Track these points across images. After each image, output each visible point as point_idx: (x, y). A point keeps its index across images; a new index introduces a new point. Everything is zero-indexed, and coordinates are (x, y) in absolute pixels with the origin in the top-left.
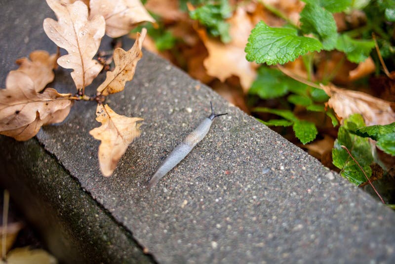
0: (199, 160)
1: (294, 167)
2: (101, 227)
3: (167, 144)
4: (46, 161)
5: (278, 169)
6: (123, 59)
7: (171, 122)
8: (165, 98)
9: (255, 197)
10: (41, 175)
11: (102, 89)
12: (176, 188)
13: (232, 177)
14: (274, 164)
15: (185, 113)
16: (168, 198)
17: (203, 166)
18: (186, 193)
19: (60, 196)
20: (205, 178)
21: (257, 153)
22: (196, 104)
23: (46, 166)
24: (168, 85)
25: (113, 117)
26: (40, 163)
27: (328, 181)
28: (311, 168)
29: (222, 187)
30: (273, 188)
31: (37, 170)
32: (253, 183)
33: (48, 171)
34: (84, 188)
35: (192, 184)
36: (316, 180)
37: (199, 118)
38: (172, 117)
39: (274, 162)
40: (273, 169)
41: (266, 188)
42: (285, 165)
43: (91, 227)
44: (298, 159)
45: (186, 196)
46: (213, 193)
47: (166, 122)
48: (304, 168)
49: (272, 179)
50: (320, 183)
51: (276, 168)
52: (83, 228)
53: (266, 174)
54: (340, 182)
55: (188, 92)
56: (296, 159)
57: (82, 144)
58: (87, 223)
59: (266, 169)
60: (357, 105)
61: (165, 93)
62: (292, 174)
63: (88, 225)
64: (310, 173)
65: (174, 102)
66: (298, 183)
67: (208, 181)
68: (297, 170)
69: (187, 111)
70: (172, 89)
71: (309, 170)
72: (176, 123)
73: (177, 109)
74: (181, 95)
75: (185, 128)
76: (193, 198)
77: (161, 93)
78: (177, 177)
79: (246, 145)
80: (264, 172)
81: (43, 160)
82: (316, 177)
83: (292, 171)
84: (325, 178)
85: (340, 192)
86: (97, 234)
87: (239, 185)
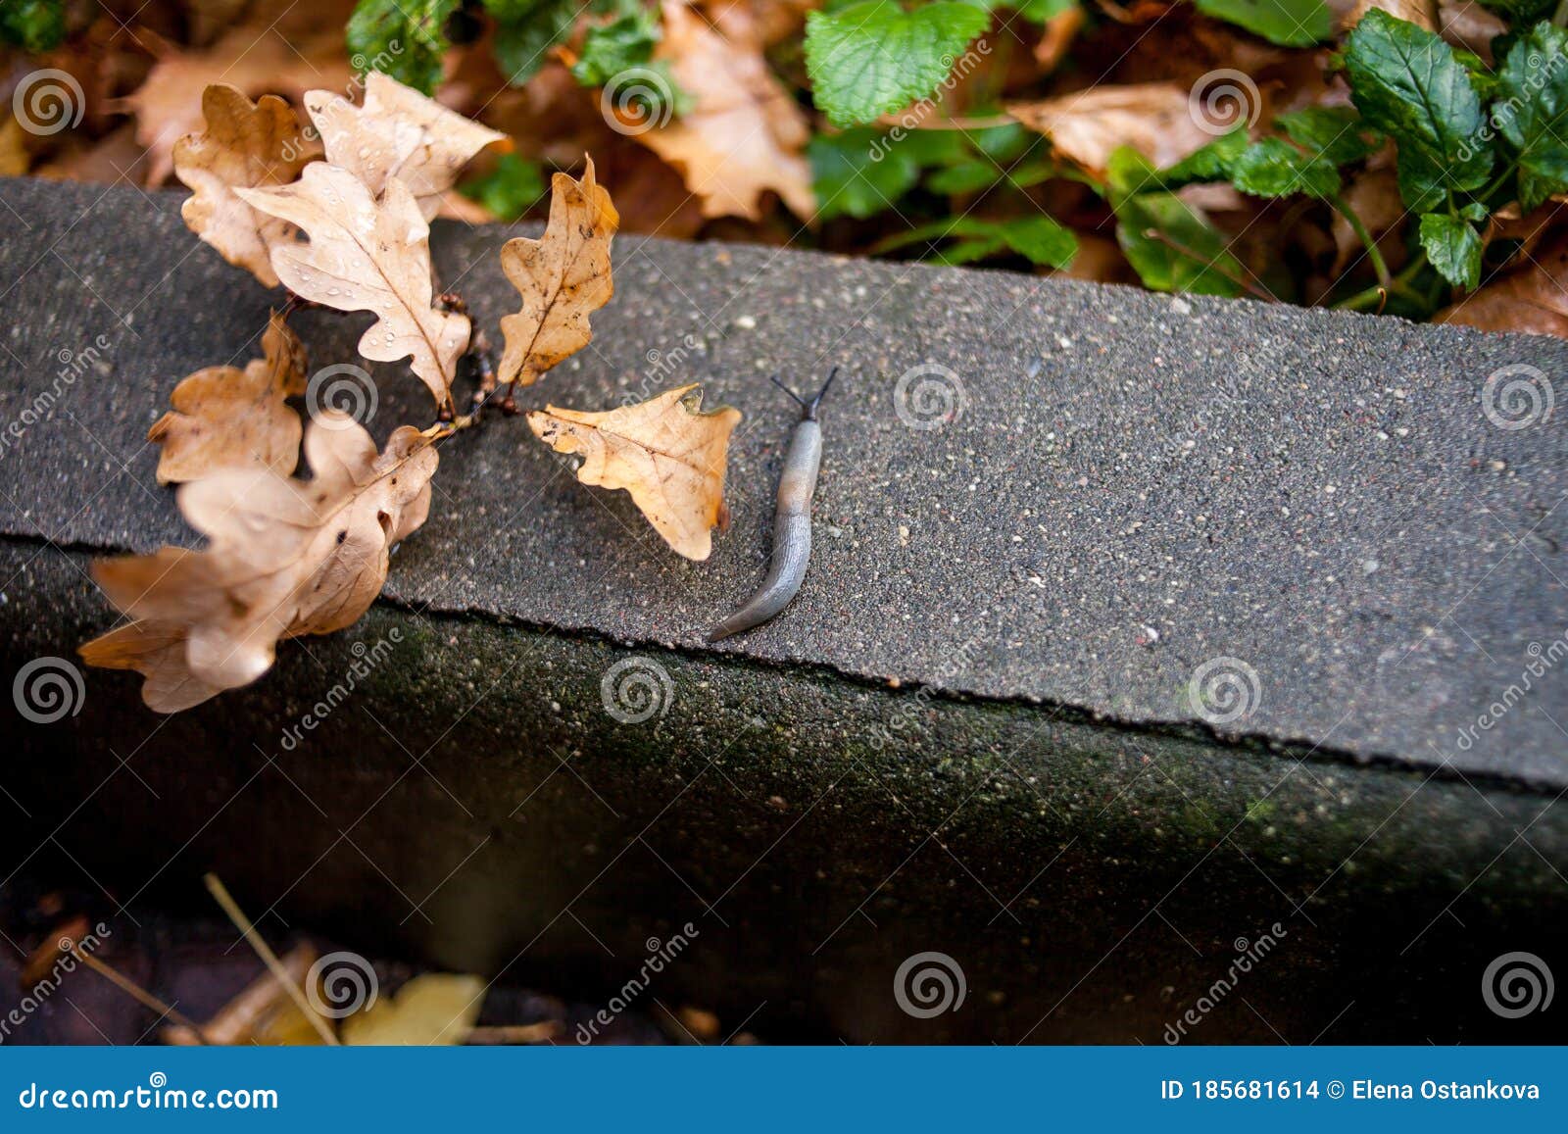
0: (862, 422)
1: (1089, 328)
2: (732, 704)
3: (756, 429)
4: (453, 640)
5: (1057, 349)
6: (539, 264)
7: (725, 374)
8: (661, 325)
9: (1051, 436)
10: (458, 686)
11: (515, 372)
12: (857, 512)
13: (969, 420)
14: (1042, 344)
15: (742, 334)
16: (856, 544)
17: (882, 431)
18: (889, 512)
19: (556, 706)
20: (908, 457)
21: (985, 338)
22: (752, 301)
23: (463, 652)
24: (642, 289)
25: (599, 421)
26: (436, 659)
27: (1183, 320)
28: (1128, 310)
29: (964, 454)
30: (1076, 397)
31: (435, 682)
32: (1024, 408)
33: (476, 661)
34: (626, 639)
35: (887, 483)
36: (1157, 331)
37: (787, 329)
38: (717, 360)
39: (1039, 339)
40: (1047, 356)
41: (1061, 406)
42: (1067, 333)
43: (699, 724)
44: (1088, 305)
45: (896, 517)
46: (952, 478)
47: (710, 379)
48: (1113, 319)
49: (1061, 377)
50: (1169, 332)
51: (1053, 351)
52: (675, 741)
53: (1039, 374)
54: (1210, 309)
55: (708, 281)
56: (1081, 309)
57: (530, 544)
58: (684, 720)
59: (1031, 364)
60: (1104, 125)
61: (649, 313)
62: (1097, 345)
63: (690, 723)
64: (1133, 322)
65: (692, 322)
66: (1123, 356)
67: (922, 458)
68: (1101, 331)
69: (742, 329)
70: (658, 292)
71: (1125, 317)
72: (739, 370)
73: (712, 335)
74: (697, 295)
75: (769, 370)
76: (914, 514)
77: (640, 316)
78: (842, 488)
79: (946, 334)
80: (1033, 373)
81: (440, 643)
82: (1152, 324)
83: (1093, 339)
84: (1172, 316)
85: (1224, 331)
86: (730, 730)
87: (997, 430)
